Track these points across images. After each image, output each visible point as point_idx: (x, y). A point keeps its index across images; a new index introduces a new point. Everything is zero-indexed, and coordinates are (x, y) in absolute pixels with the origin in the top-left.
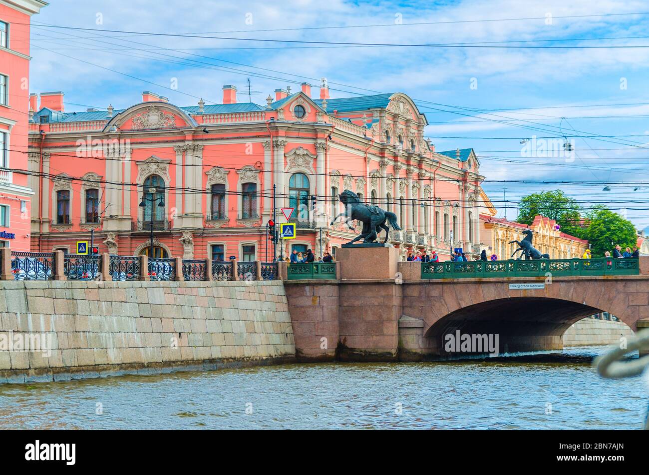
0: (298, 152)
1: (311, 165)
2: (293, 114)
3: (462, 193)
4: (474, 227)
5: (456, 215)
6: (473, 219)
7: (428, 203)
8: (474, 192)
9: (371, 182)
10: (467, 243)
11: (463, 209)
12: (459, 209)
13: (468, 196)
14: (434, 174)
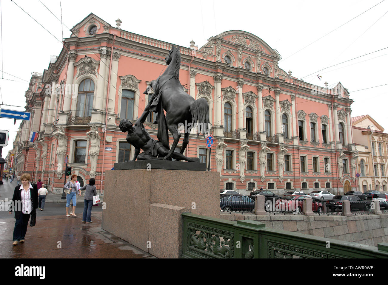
0: (83, 60)
1: (96, 71)
2: (86, 32)
3: (331, 110)
4: (346, 134)
5: (326, 124)
6: (345, 127)
7: (289, 113)
8: (344, 110)
9: (200, 91)
10: (337, 143)
11: (332, 120)
12: (328, 120)
13: (337, 112)
14: (295, 94)
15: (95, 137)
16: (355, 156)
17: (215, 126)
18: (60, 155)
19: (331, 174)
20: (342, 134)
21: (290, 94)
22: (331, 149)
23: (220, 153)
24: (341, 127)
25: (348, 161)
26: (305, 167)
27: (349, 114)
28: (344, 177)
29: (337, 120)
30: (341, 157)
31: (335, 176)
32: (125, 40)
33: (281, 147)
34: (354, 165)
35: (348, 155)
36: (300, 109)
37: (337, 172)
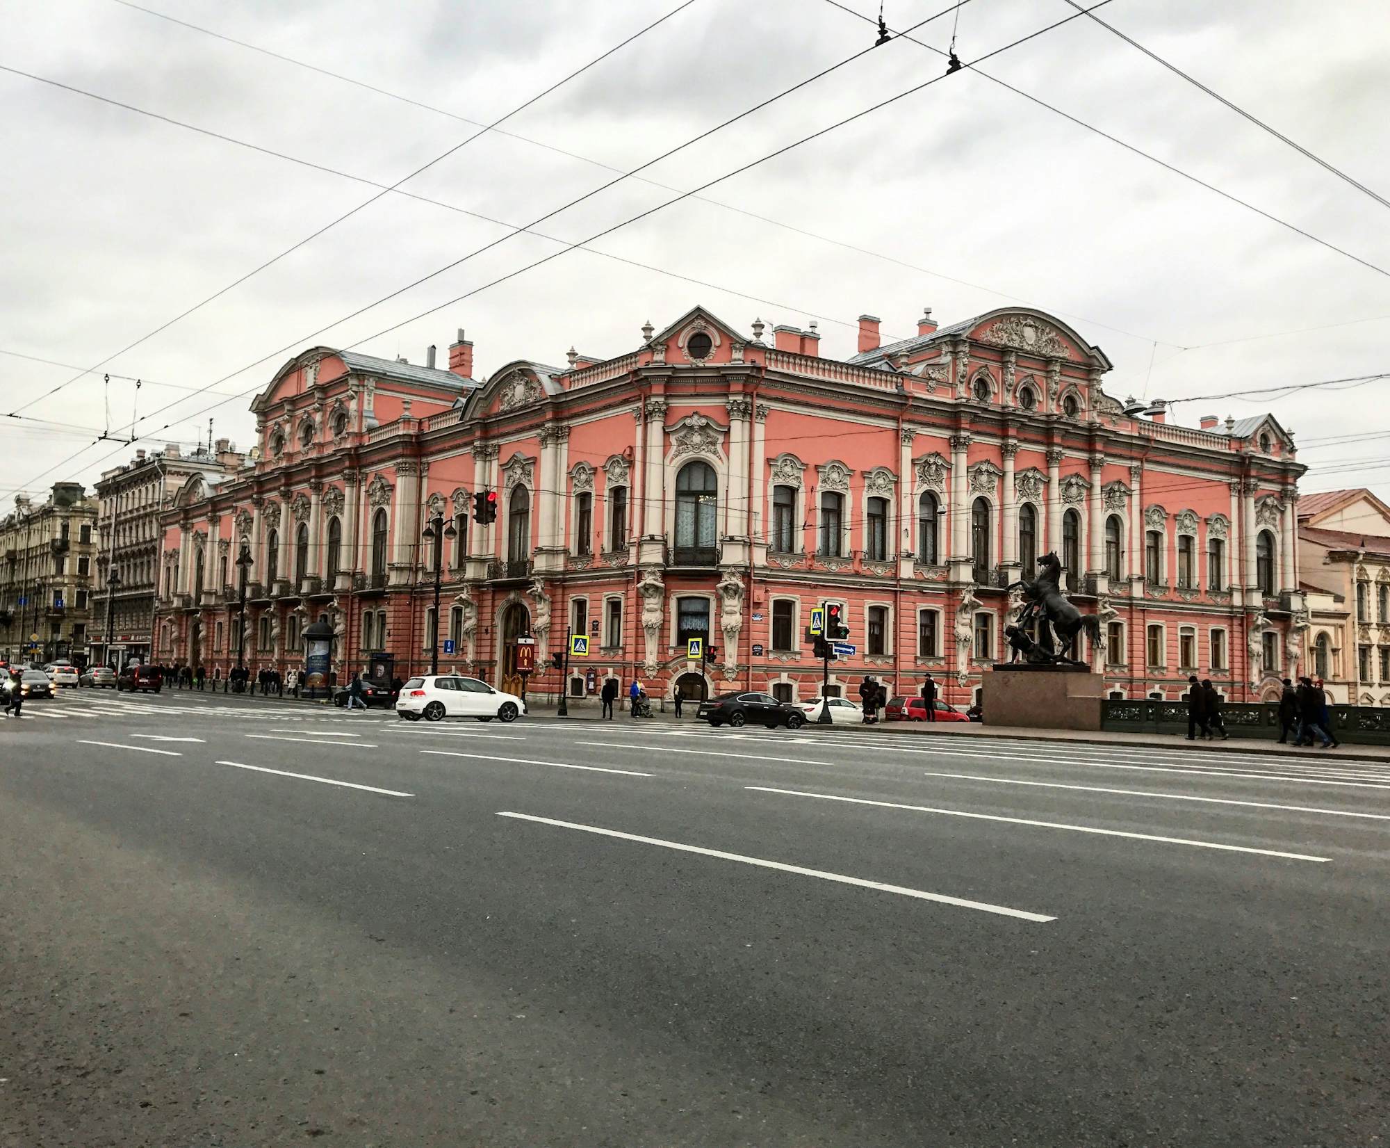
0: (688, 422)
1: (719, 447)
2: (686, 351)
3: (1239, 498)
4: (1279, 562)
5: (1221, 537)
6: (1276, 545)
7: (1123, 514)
8: (1276, 495)
9: (921, 477)
10: (1250, 591)
11: (1240, 526)
12: (1229, 527)
13: (1255, 502)
14: (1142, 462)
15: (735, 594)
16: (1298, 625)
17: (952, 560)
18: (651, 631)
19: (1227, 674)
20: (1267, 564)
21: (1128, 463)
22: (1232, 607)
23: (964, 621)
24: (1263, 543)
25: (1279, 638)
26: (1159, 654)
27: (1289, 506)
28: (1265, 681)
29: (1254, 526)
30: (1257, 628)
31: (1237, 678)
32: (778, 375)
33: (1101, 603)
34: (1294, 649)
35: (1277, 623)
36: (1152, 500)
37: (1246, 669)
